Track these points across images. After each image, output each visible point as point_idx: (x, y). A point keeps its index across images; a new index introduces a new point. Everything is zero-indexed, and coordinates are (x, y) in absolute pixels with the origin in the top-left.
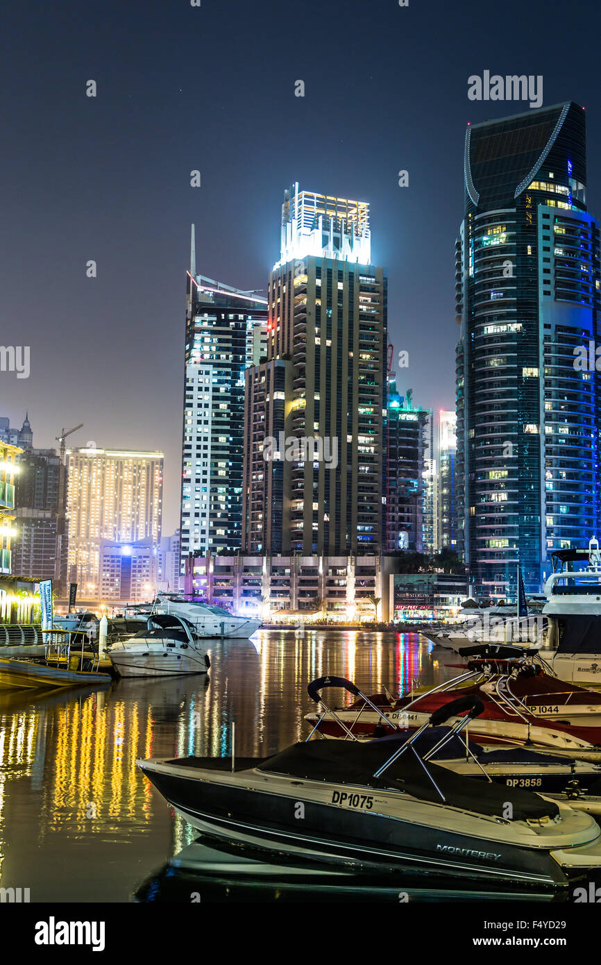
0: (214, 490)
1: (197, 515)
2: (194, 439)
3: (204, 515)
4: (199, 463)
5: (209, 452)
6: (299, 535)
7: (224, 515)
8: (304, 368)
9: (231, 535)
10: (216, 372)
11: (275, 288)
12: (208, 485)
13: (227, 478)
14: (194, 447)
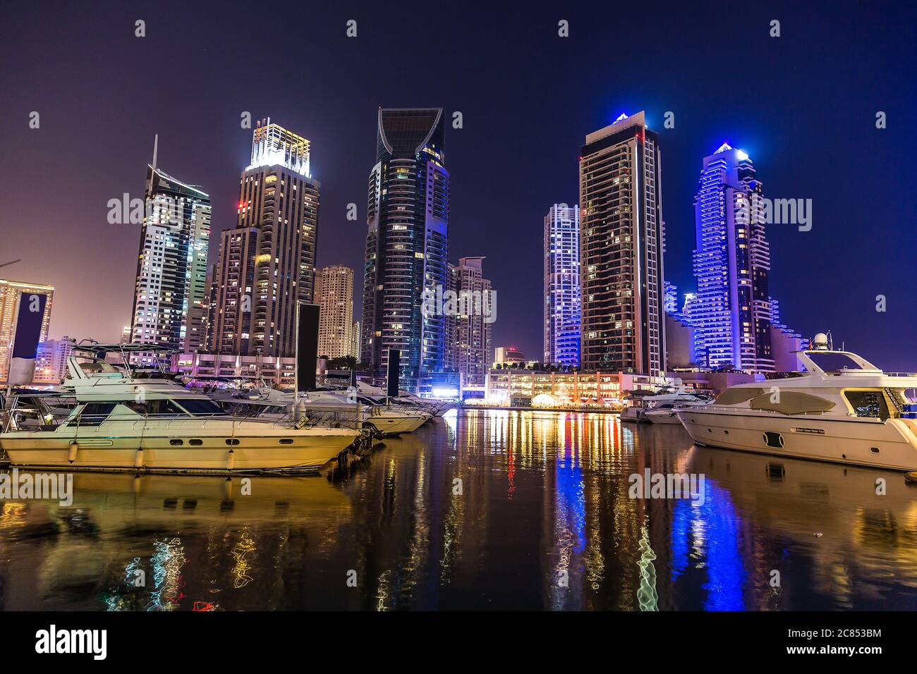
0: (161, 311)
1: (148, 326)
2: (150, 275)
3: (153, 326)
4: (151, 291)
5: (160, 285)
6: (260, 343)
7: (168, 328)
8: (271, 235)
9: (172, 341)
10: (169, 233)
11: (247, 181)
12: (157, 307)
13: (172, 303)
14: (149, 281)
